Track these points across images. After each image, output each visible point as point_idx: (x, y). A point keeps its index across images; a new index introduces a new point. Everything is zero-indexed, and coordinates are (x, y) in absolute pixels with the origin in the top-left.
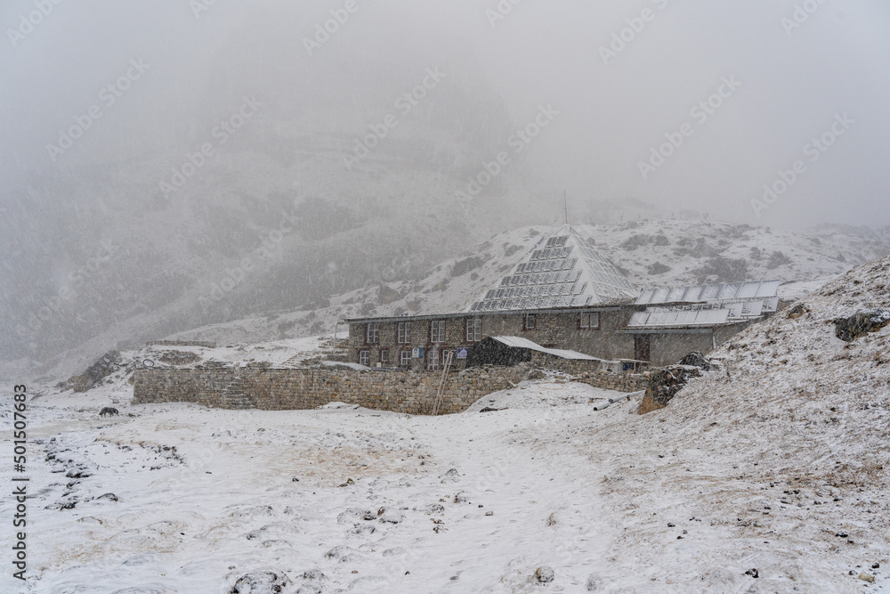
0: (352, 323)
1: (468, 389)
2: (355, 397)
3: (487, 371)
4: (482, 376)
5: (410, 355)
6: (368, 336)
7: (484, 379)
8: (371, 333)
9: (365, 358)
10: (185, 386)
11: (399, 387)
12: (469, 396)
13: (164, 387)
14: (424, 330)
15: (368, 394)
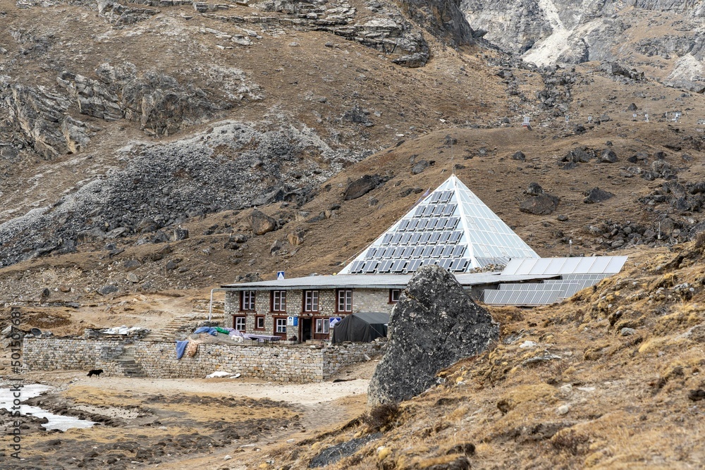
0: (229, 289)
1: (329, 362)
2: (235, 368)
3: (346, 347)
4: (342, 352)
5: (285, 323)
6: (244, 303)
7: (343, 354)
8: (247, 300)
9: (241, 324)
10: (77, 355)
11: (274, 360)
12: (330, 368)
13: (55, 356)
14: (299, 300)
15: (248, 365)
